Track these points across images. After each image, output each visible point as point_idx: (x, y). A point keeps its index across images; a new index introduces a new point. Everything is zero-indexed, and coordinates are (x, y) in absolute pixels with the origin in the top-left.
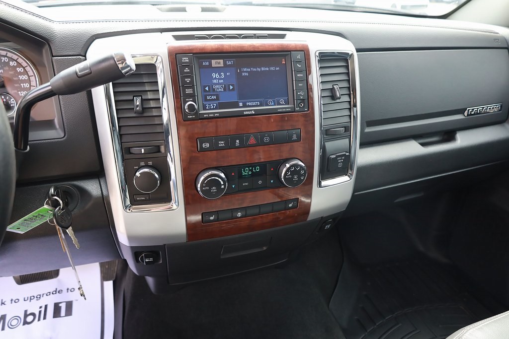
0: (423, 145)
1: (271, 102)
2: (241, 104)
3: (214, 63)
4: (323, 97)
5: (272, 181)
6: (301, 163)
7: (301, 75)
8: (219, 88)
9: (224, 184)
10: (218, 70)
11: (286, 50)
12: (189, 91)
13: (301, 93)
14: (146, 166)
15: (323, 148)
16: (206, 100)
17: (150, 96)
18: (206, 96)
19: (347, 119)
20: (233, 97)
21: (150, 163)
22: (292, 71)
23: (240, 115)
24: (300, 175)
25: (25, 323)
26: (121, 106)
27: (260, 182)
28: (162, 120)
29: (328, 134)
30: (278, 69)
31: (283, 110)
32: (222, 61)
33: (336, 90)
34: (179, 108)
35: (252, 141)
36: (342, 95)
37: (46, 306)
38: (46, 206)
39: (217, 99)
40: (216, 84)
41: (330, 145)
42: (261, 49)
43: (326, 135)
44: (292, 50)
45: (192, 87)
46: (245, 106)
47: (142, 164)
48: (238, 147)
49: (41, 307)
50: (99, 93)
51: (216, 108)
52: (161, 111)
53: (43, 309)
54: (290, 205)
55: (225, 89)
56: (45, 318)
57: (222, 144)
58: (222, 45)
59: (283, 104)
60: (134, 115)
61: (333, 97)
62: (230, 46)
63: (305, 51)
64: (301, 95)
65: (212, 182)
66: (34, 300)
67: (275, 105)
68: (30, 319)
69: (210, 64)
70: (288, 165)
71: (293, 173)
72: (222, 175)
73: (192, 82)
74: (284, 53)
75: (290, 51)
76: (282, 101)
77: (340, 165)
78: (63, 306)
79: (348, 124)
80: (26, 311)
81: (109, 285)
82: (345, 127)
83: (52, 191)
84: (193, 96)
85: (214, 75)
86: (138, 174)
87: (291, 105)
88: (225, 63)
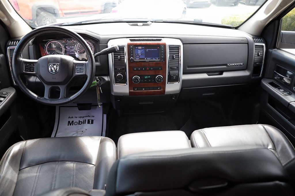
0: (208, 75)
2: (145, 59)
3: (139, 48)
4: (169, 58)
5: (153, 80)
6: (162, 76)
7: (163, 52)
8: (140, 54)
9: (139, 80)
10: (140, 49)
12: (132, 55)
14: (120, 73)
15: (169, 73)
16: (136, 57)
17: (122, 55)
18: (136, 56)
19: (178, 65)
20: (143, 57)
21: (121, 73)
22: (160, 50)
23: (145, 62)
24: (161, 80)
25: (79, 124)
26: (115, 58)
27: (150, 80)
28: (125, 62)
29: (171, 69)
30: (156, 50)
31: (157, 61)
32: (141, 47)
33: (174, 56)
34: (129, 59)
35: (148, 69)
36: (176, 58)
37: (85, 120)
38: (96, 81)
39: (139, 57)
40: (139, 53)
41: (171, 72)
42: (152, 44)
44: (161, 44)
45: (133, 54)
46: (146, 59)
47: (119, 73)
48: (144, 70)
49: (84, 120)
50: (110, 55)
51: (139, 60)
52: (124, 59)
53: (84, 121)
54: (159, 88)
55: (141, 55)
56: (85, 123)
57: (139, 69)
58: (141, 43)
59: (157, 59)
60: (118, 60)
61: (173, 58)
62: (143, 43)
63: (165, 45)
64: (163, 57)
65: (136, 79)
66: (82, 118)
67: (155, 59)
68: (80, 123)
69: (138, 48)
70: (157, 76)
71: (159, 79)
72: (139, 77)
73: (133, 52)
74: (159, 46)
77: (174, 78)
78: (91, 121)
80: (79, 121)
81: (105, 116)
82: (177, 67)
83: (97, 77)
84: (132, 56)
85: (139, 51)
86: (118, 75)
87: (159, 60)
88: (142, 48)
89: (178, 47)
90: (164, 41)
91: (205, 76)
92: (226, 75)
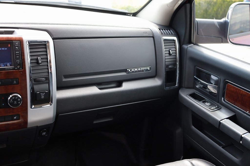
0: (100, 89)
1: (2, 65)
4: (31, 63)
5: (3, 104)
6: (19, 96)
7: (18, 52)
11: (10, 40)
13: (18, 61)
15: (32, 89)
19: (47, 74)
22: (13, 50)
24: (18, 101)
29: (35, 81)
30: (6, 49)
31: (8, 69)
33: (39, 59)
36: (42, 62)
41: (36, 87)
43: (34, 82)
44: (13, 40)
54: (15, 118)
59: (9, 66)
61: (38, 63)
63: (21, 41)
64: (18, 62)
67: (4, 66)
70: (11, 96)
71: (14, 100)
74: (10, 42)
75: (12, 41)
76: (8, 64)
77: (42, 97)
79: (48, 76)
82: (46, 78)
87: (13, 66)
89: (44, 45)
90: (18, 34)
91: (94, 90)
92: (127, 86)
